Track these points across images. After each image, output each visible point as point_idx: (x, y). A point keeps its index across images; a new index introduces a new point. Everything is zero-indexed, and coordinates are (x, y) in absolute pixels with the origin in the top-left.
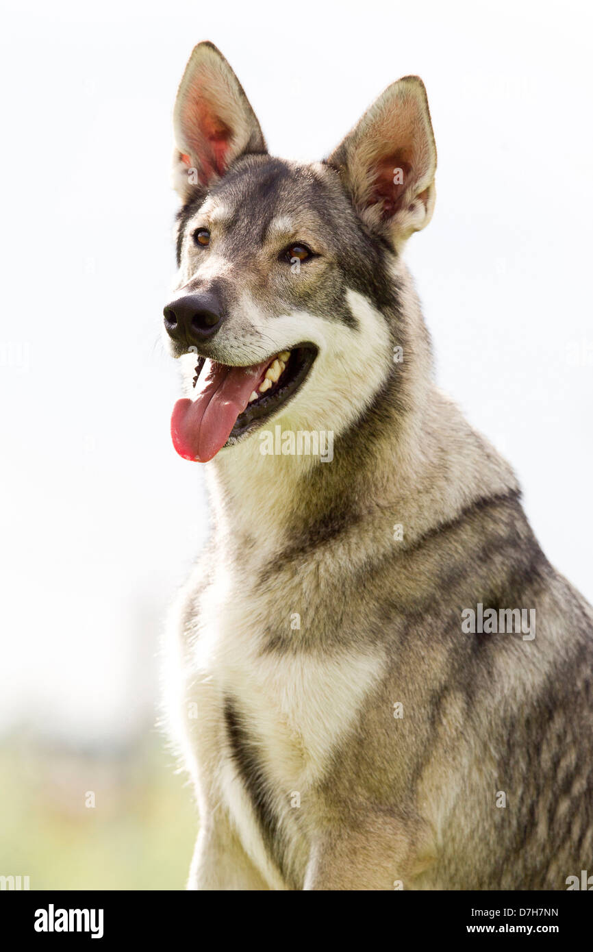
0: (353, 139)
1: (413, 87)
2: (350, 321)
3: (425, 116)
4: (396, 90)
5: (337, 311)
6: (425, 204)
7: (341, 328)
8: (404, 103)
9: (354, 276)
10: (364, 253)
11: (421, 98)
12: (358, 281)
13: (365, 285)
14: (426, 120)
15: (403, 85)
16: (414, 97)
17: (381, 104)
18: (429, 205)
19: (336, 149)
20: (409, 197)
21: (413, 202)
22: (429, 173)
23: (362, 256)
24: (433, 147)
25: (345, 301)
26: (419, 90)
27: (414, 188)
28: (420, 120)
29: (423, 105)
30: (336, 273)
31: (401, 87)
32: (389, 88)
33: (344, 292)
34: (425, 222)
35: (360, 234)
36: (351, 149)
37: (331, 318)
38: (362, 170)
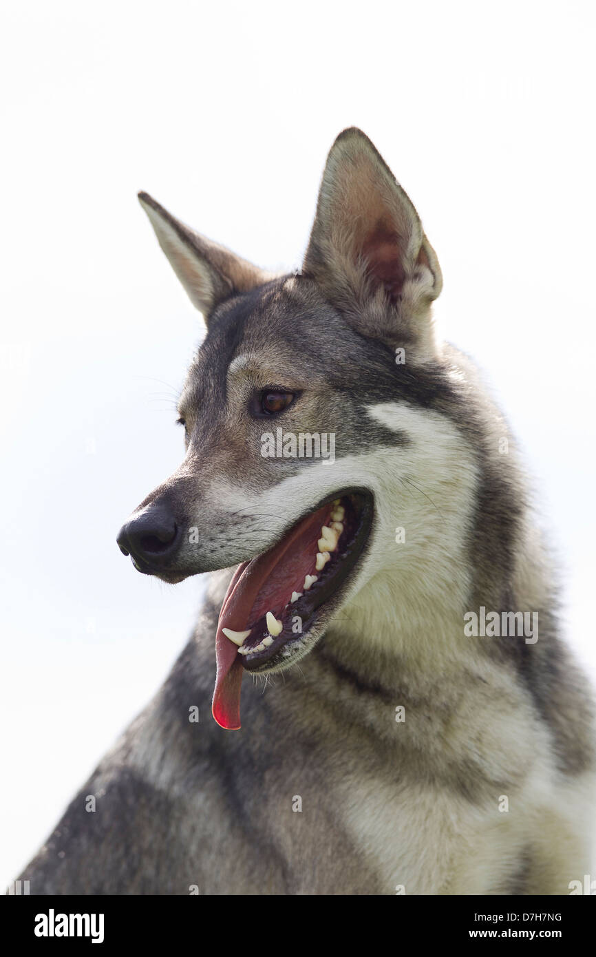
0: (318, 231)
1: (354, 141)
2: (392, 438)
3: (382, 168)
4: (338, 153)
5: (367, 438)
6: (429, 266)
7: (383, 451)
8: (354, 164)
9: (366, 389)
10: (369, 358)
11: (368, 149)
12: (377, 391)
13: (389, 390)
14: (384, 172)
15: (342, 145)
16: (361, 152)
17: (331, 177)
18: (433, 265)
19: (306, 252)
20: (407, 266)
21: (416, 271)
22: (415, 230)
23: (368, 363)
24: (406, 199)
25: (372, 421)
26: (362, 143)
27: (408, 255)
28: (379, 174)
29: (373, 157)
30: (337, 398)
31: (342, 148)
32: (330, 155)
33: (364, 412)
34: (436, 284)
35: (358, 339)
36: (324, 243)
37: (363, 449)
38: (347, 263)
